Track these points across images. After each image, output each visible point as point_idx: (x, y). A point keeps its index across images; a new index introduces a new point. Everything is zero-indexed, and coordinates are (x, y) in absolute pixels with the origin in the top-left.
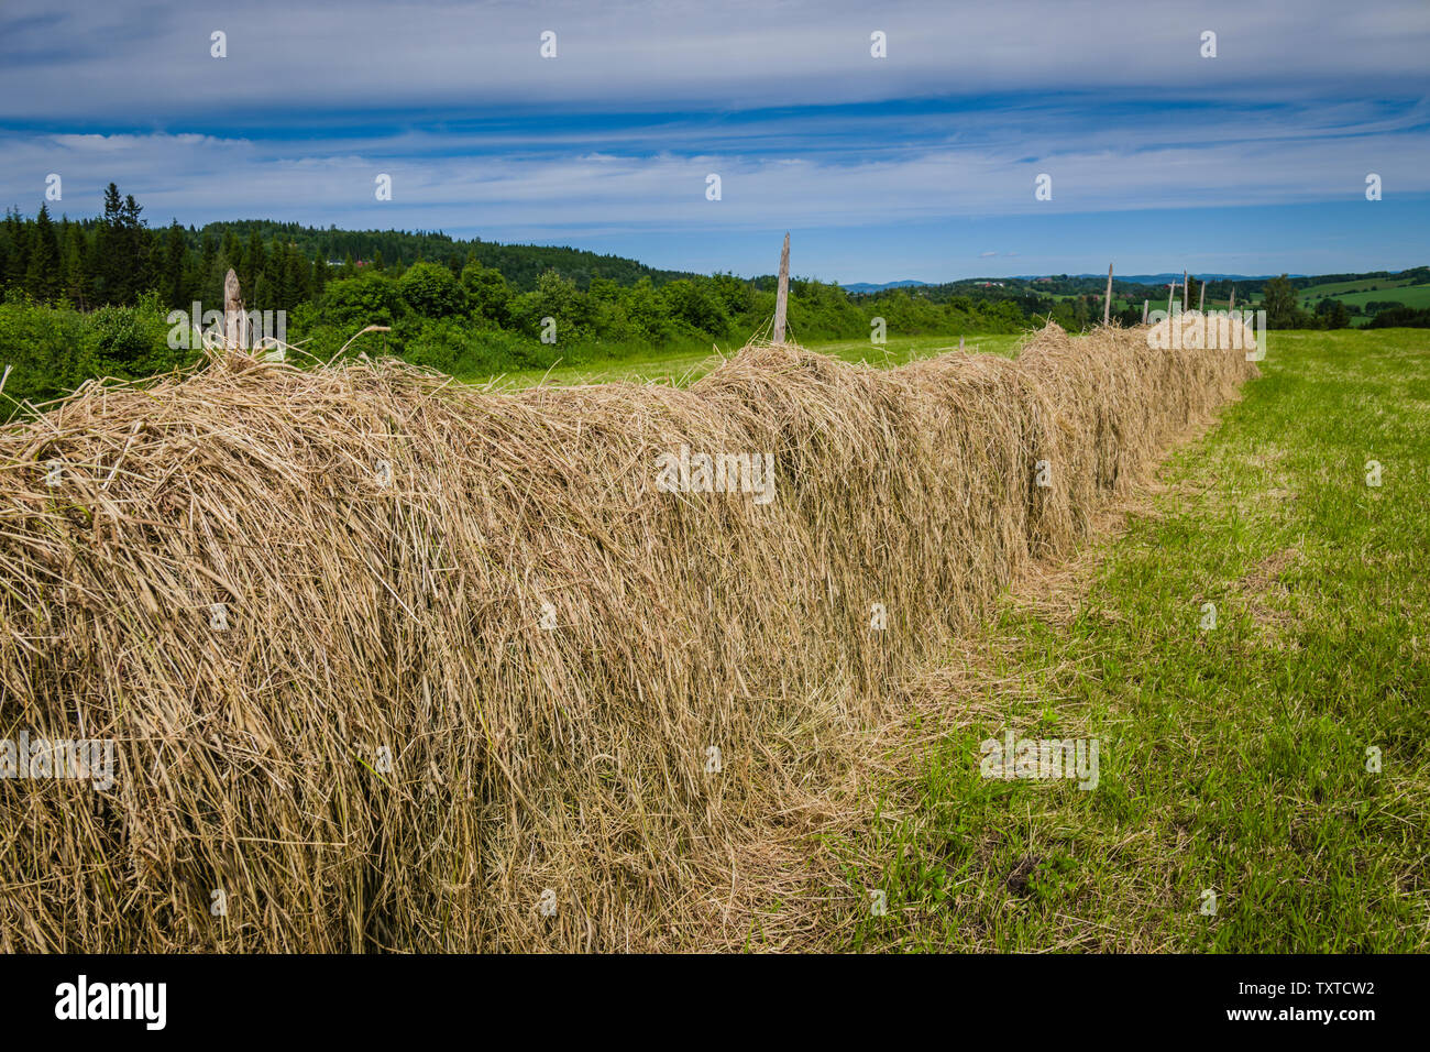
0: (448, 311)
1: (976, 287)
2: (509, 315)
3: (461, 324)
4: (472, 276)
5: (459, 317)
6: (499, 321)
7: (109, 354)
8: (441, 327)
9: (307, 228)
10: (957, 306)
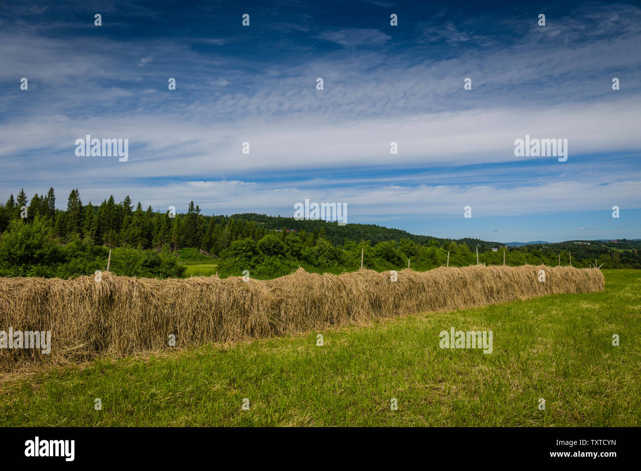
0: (276, 254)
1: (575, 244)
2: (301, 255)
3: (280, 258)
4: (288, 240)
5: (280, 255)
6: (298, 257)
7: (146, 266)
8: (272, 259)
9: (269, 216)
10: (534, 255)
